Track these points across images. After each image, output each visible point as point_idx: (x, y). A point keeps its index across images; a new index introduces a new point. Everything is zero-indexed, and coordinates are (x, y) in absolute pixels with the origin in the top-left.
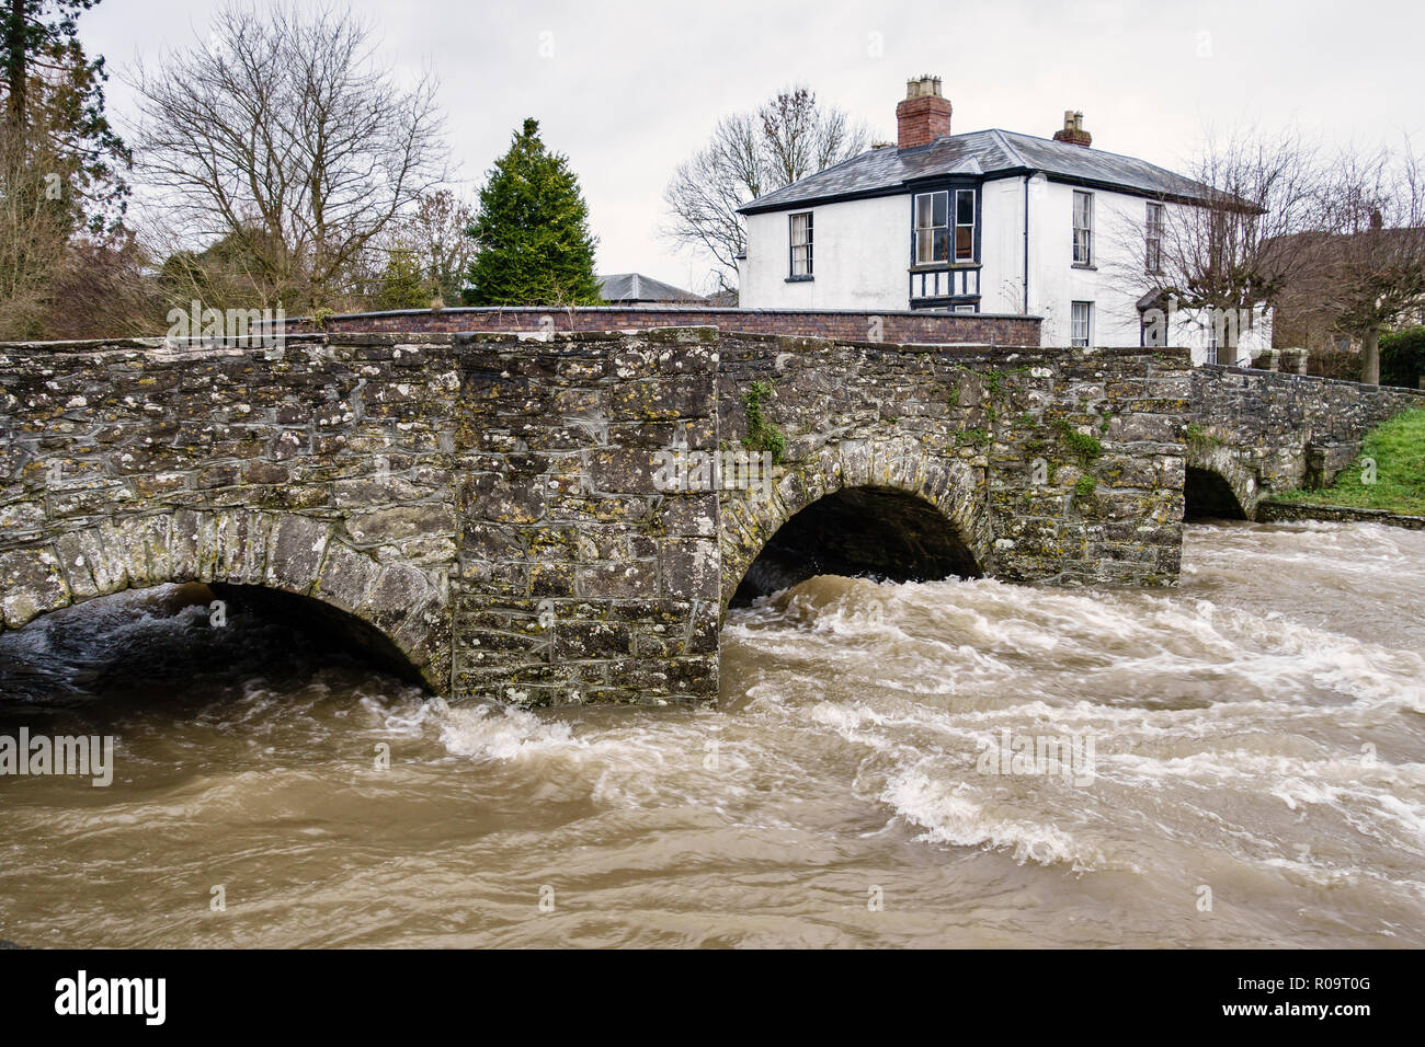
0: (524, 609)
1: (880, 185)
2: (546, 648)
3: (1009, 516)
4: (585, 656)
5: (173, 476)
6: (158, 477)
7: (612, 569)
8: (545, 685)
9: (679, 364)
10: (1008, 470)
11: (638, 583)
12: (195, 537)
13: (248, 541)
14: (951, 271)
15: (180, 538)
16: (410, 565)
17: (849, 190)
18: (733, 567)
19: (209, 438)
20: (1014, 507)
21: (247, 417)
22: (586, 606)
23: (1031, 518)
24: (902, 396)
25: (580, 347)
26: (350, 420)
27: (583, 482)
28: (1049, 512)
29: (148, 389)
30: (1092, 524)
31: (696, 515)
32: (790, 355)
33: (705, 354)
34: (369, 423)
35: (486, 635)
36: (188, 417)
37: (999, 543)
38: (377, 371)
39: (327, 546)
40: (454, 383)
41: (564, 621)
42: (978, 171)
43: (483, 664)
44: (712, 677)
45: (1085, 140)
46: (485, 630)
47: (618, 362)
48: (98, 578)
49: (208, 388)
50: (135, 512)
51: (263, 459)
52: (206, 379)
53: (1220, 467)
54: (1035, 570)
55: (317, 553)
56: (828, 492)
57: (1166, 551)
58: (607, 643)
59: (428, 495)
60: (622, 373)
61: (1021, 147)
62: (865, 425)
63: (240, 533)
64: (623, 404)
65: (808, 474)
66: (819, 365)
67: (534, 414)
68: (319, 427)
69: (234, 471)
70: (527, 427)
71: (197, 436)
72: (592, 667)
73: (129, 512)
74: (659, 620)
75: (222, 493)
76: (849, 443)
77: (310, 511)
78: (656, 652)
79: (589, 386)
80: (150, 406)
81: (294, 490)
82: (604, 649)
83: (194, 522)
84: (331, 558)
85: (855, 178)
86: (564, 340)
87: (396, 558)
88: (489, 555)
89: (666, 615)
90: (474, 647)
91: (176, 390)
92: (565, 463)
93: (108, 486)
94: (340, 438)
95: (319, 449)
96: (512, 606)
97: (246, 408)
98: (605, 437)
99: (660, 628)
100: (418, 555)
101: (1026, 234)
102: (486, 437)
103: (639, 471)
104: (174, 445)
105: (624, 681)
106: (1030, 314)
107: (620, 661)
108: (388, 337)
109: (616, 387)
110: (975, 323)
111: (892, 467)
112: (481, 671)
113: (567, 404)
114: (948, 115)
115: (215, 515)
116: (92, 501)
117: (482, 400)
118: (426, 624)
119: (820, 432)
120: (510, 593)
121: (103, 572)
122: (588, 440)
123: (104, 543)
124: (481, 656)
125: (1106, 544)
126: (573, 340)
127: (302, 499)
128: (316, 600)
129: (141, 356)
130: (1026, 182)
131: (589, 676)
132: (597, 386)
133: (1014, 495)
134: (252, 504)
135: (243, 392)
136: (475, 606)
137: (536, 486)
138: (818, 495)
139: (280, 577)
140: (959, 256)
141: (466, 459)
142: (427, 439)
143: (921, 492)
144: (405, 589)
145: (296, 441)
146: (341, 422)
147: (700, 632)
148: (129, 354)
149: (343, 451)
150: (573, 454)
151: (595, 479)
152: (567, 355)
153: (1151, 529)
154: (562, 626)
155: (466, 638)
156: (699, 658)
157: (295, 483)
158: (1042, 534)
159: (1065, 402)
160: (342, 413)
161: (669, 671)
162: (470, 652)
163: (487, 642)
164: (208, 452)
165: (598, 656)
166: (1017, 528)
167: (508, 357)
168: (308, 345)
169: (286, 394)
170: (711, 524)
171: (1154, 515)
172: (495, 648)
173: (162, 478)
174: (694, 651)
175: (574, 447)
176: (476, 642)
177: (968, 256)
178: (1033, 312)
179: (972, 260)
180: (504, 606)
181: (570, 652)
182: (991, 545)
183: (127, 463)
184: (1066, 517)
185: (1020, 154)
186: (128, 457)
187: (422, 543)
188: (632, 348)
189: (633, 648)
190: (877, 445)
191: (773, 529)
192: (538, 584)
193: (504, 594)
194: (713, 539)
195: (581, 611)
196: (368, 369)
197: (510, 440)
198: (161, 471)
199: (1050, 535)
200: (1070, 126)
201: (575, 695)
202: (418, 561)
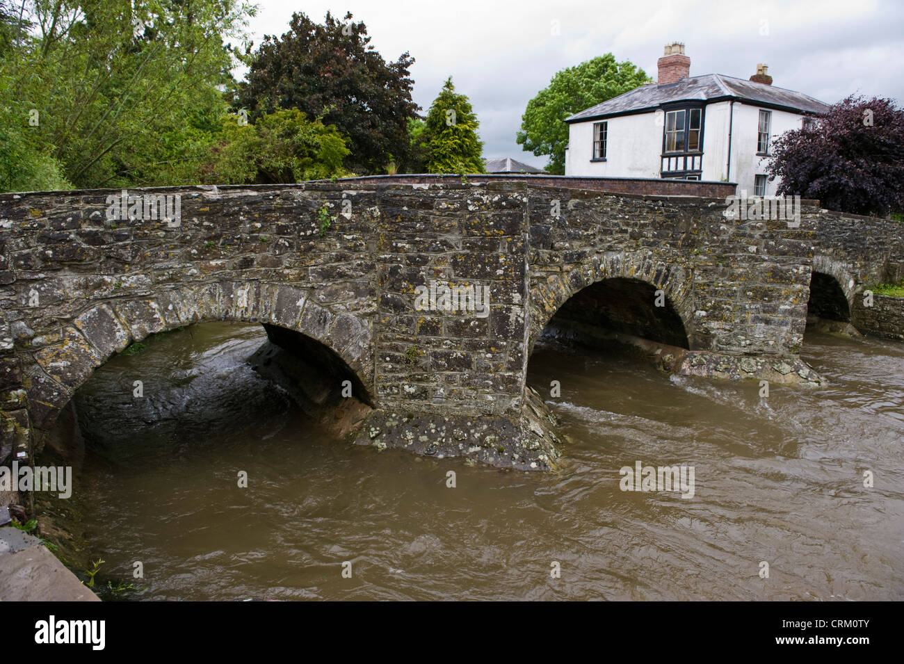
0: (414, 342)
1: (646, 106)
2: (426, 364)
3: (704, 298)
4: (447, 369)
5: (219, 262)
6: (211, 263)
7: (463, 321)
8: (424, 384)
9: (504, 203)
10: (705, 271)
11: (478, 330)
12: (232, 296)
13: (261, 299)
14: (685, 156)
15: (224, 297)
16: (351, 315)
17: (629, 109)
18: (538, 322)
19: (239, 242)
20: (707, 292)
21: (259, 230)
22: (449, 342)
23: (718, 299)
24: (644, 226)
25: (447, 193)
26: (317, 233)
27: (447, 271)
28: (728, 296)
29: (205, 213)
30: (754, 304)
31: (512, 292)
32: (577, 200)
33: (519, 198)
34: (328, 234)
35: (393, 356)
36: (227, 230)
37: (698, 313)
38: (333, 205)
39: (305, 303)
40: (377, 213)
41: (436, 349)
42: (704, 98)
43: (391, 371)
44: (518, 384)
45: (768, 81)
46: (392, 353)
47: (469, 202)
48: (180, 316)
49: (237, 213)
50: (200, 281)
51: (269, 254)
52: (236, 208)
53: (834, 272)
54: (718, 329)
55: (299, 306)
56: (597, 281)
57: (797, 321)
58: (459, 363)
59: (361, 276)
60: (471, 208)
61: (730, 85)
62: (621, 242)
63: (256, 294)
64: (471, 226)
65: (584, 270)
66: (594, 206)
67: (421, 231)
68: (300, 236)
69: (252, 260)
70: (417, 239)
71: (233, 241)
72: (451, 376)
73: (197, 281)
74: (489, 351)
75: (246, 272)
76: (610, 253)
77: (295, 283)
78: (487, 369)
79: (452, 215)
80: (206, 223)
81: (287, 271)
82: (458, 366)
83: (231, 288)
84: (307, 310)
85: (632, 102)
86: (439, 188)
87: (343, 310)
88: (395, 311)
89: (493, 349)
90: (387, 362)
91: (220, 214)
92: (438, 260)
93: (184, 267)
94: (311, 243)
95: (300, 249)
96: (407, 340)
97: (259, 225)
98: (461, 246)
99: (489, 355)
100: (356, 310)
101: (730, 135)
102: (394, 244)
103: (479, 266)
104: (219, 245)
105: (468, 384)
106: (730, 181)
107: (466, 373)
108: (339, 186)
109: (468, 216)
110: (697, 186)
111: (635, 267)
112: (390, 375)
113: (439, 226)
114: (688, 65)
115: (242, 284)
116: (176, 274)
117: (392, 223)
118: (360, 347)
119: (593, 246)
120: (406, 332)
121: (183, 313)
122: (451, 247)
123: (184, 297)
124: (390, 367)
125: (761, 315)
126: (443, 188)
127: (291, 277)
128: (298, 333)
129: (200, 195)
130: (732, 105)
131: (449, 380)
132: (457, 216)
133: (709, 286)
134: (263, 278)
135: (257, 216)
136: (387, 339)
137: (421, 273)
138: (591, 282)
139: (279, 319)
140: (691, 148)
141: (383, 257)
142: (361, 245)
143: (653, 283)
144: (349, 328)
145: (287, 244)
146: (312, 234)
147: (512, 359)
148: (194, 194)
149: (313, 250)
150: (442, 255)
151: (455, 270)
152: (440, 197)
153: (789, 308)
154: (435, 352)
155: (383, 357)
156: (511, 374)
157: (287, 268)
158: (723, 308)
159: (742, 231)
160: (313, 229)
161: (494, 380)
162: (385, 365)
163: (394, 359)
164: (238, 249)
165: (454, 370)
166: (709, 304)
167: (407, 198)
168: (293, 190)
169: (280, 217)
170: (520, 297)
171: (791, 299)
172: (398, 363)
173: (213, 263)
174: (509, 369)
175: (443, 251)
176: (388, 359)
177: (696, 147)
178: (732, 180)
179: (698, 150)
180: (403, 340)
181: (438, 367)
182: (693, 313)
183: (194, 254)
184: (738, 299)
185: (729, 89)
186: (194, 251)
187: (358, 303)
188: (477, 193)
189: (474, 367)
190: (627, 254)
191: (563, 301)
192: (422, 328)
193: (403, 333)
194: (522, 306)
195: (446, 344)
196: (328, 204)
197: (407, 246)
198: (213, 259)
199: (728, 309)
200: (760, 73)
201: (442, 390)
202: (356, 313)
